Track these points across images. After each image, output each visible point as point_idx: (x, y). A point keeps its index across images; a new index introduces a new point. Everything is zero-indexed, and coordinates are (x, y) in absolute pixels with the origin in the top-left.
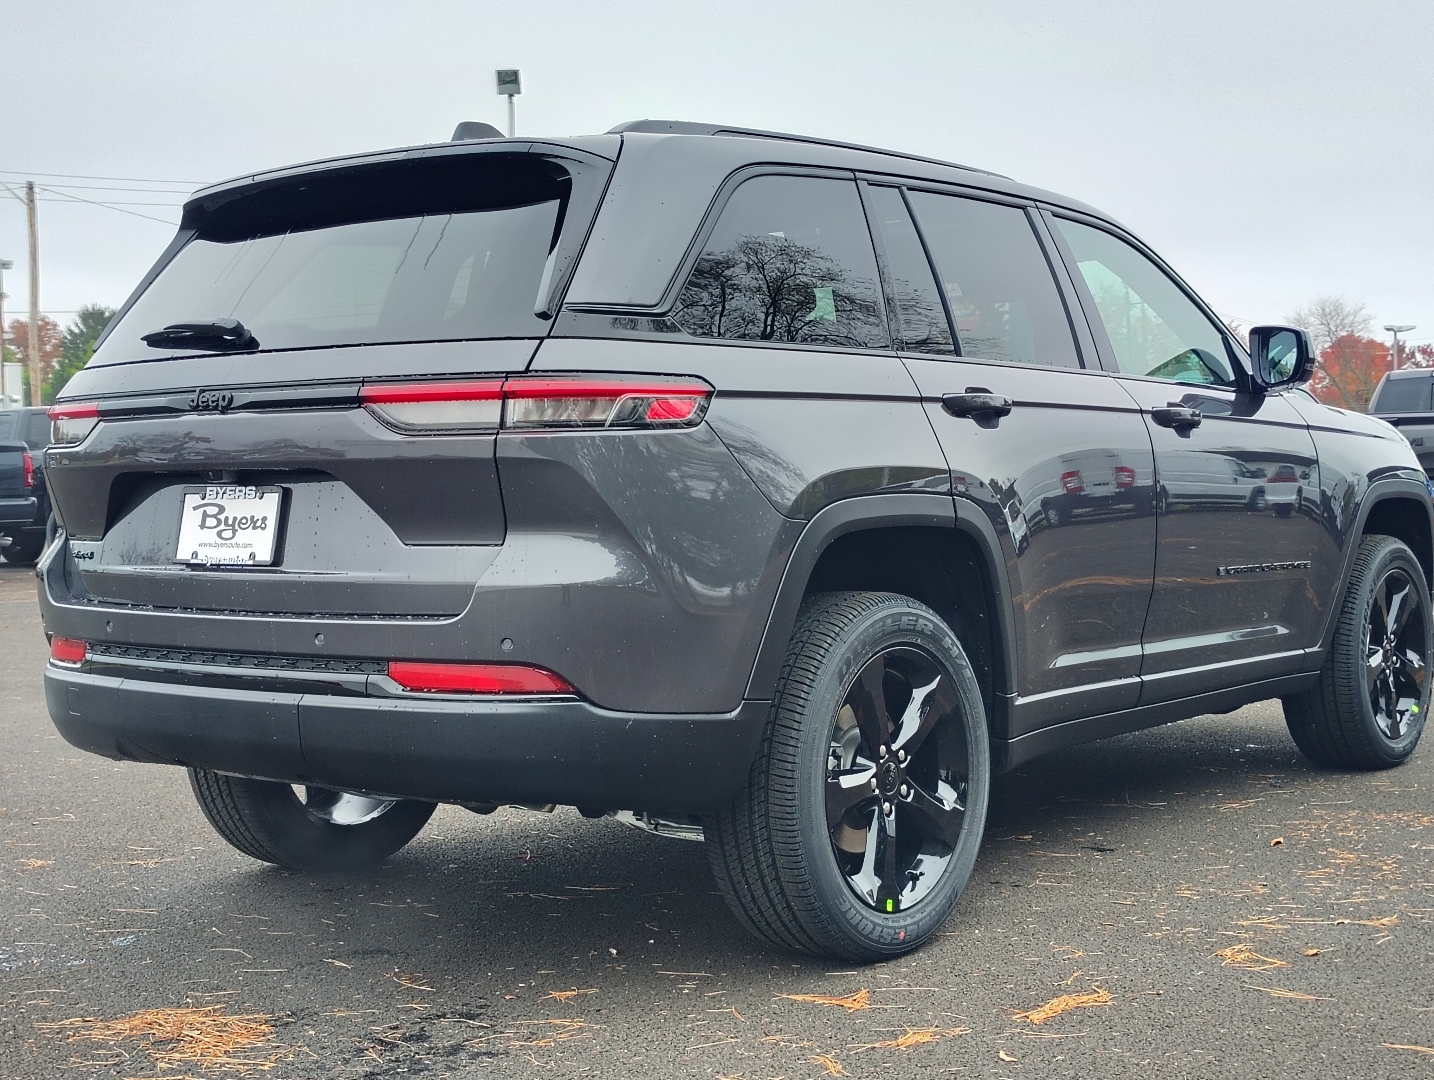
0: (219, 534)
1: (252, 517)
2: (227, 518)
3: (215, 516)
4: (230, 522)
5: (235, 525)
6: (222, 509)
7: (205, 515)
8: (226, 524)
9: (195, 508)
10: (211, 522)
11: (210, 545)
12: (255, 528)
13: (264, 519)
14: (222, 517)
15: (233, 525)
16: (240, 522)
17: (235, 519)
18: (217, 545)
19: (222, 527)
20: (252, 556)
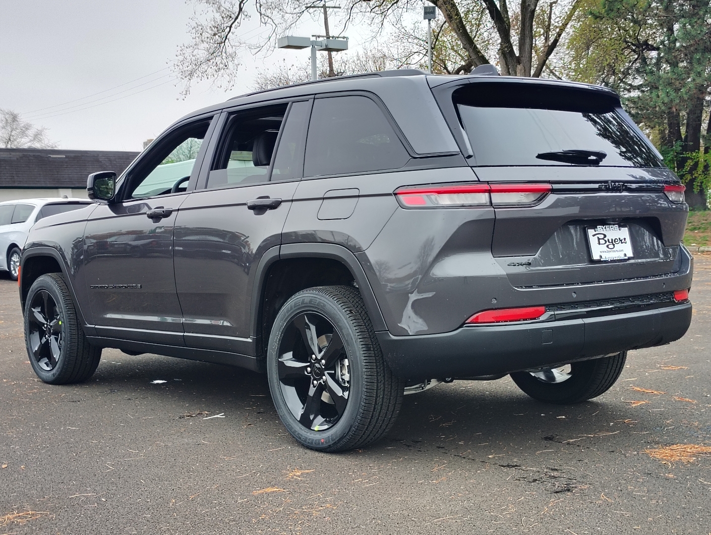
0: (608, 246)
1: (620, 239)
2: (608, 240)
3: (603, 239)
4: (610, 241)
5: (613, 242)
6: (605, 236)
7: (599, 239)
8: (609, 242)
9: (594, 235)
10: (602, 241)
11: (605, 252)
12: (622, 243)
13: (625, 239)
14: (606, 239)
15: (612, 242)
16: (615, 241)
17: (612, 240)
18: (608, 252)
19: (608, 243)
20: (625, 255)
